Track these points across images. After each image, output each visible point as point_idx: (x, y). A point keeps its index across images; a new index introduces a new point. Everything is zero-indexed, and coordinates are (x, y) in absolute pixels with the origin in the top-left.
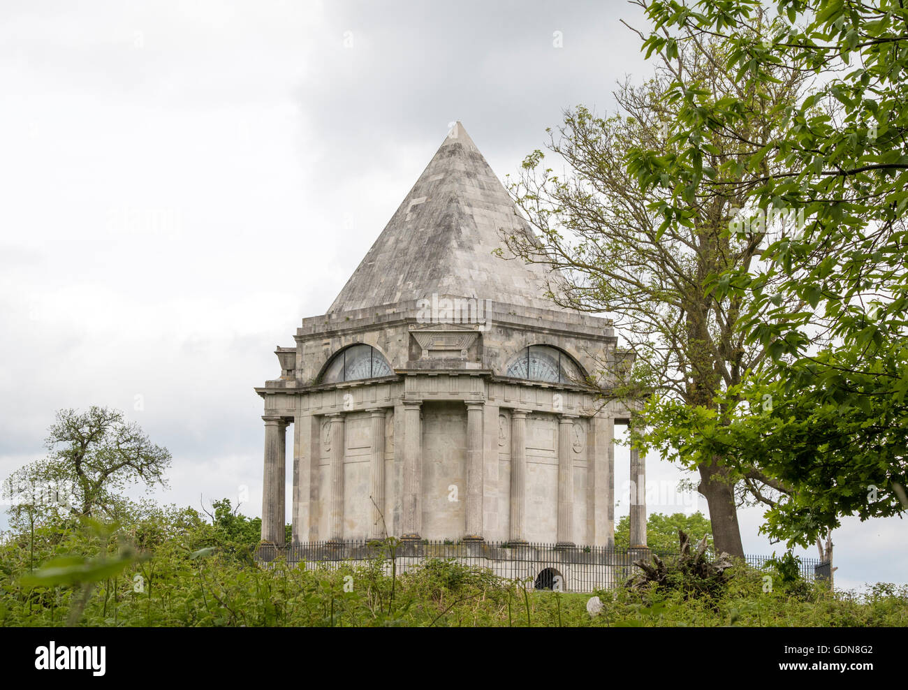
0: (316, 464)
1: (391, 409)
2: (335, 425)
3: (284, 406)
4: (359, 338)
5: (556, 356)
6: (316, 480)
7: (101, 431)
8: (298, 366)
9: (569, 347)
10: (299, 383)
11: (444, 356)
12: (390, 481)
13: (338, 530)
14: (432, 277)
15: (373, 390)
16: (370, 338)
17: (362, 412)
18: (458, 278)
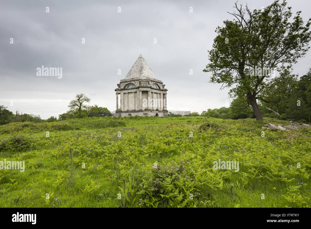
0: (124, 100)
1: (136, 92)
2: (127, 94)
3: (119, 92)
4: (131, 82)
5: (156, 85)
6: (124, 102)
7: (82, 96)
8: (121, 86)
9: (158, 84)
10: (121, 89)
11: (145, 84)
12: (136, 102)
13: (128, 109)
14: (140, 74)
15: (133, 89)
16: (132, 82)
17: (132, 92)
18: (144, 74)
